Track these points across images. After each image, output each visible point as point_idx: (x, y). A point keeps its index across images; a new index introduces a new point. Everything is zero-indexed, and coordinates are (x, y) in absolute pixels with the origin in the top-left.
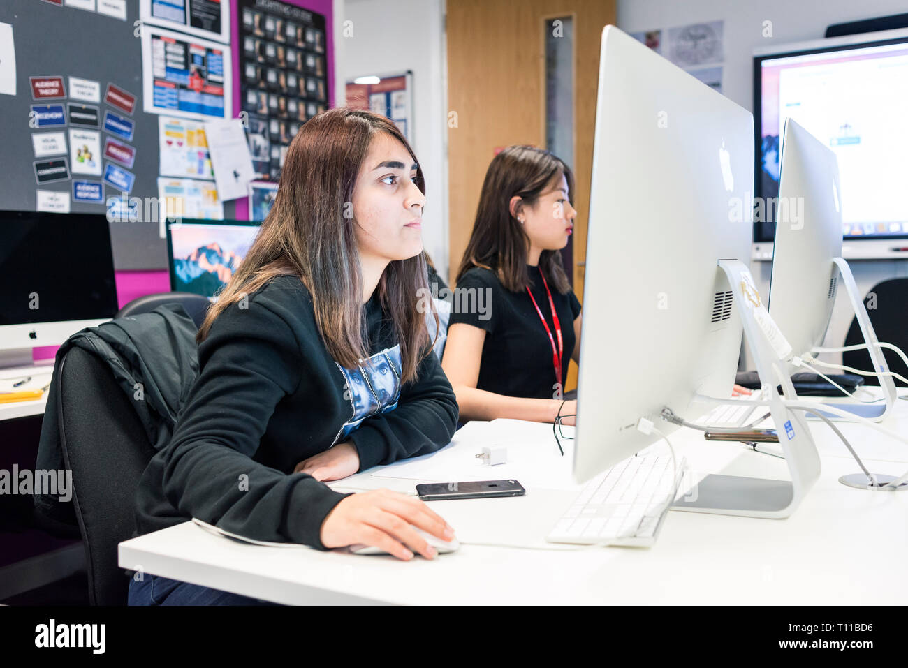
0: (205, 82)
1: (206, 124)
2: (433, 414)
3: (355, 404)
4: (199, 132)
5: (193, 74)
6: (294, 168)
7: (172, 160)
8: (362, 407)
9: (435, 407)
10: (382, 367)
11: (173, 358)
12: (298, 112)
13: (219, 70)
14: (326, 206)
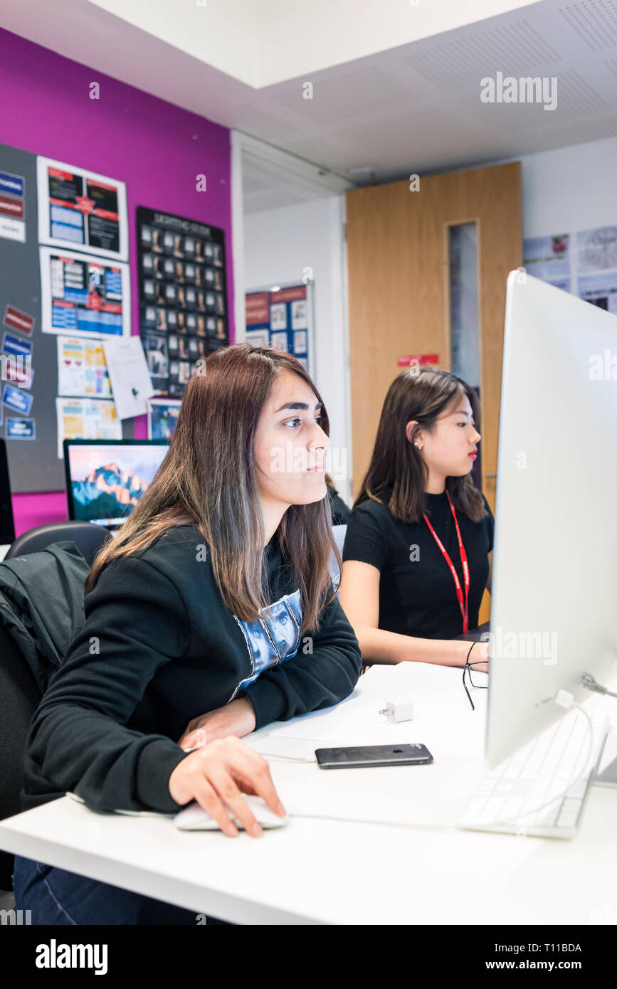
0: (103, 300)
1: (105, 343)
2: (334, 663)
3: (254, 661)
4: (98, 351)
5: (91, 293)
6: (193, 408)
7: (70, 379)
8: (262, 663)
9: (336, 655)
10: (281, 617)
11: (64, 601)
12: (197, 327)
13: (117, 288)
14: (227, 450)
